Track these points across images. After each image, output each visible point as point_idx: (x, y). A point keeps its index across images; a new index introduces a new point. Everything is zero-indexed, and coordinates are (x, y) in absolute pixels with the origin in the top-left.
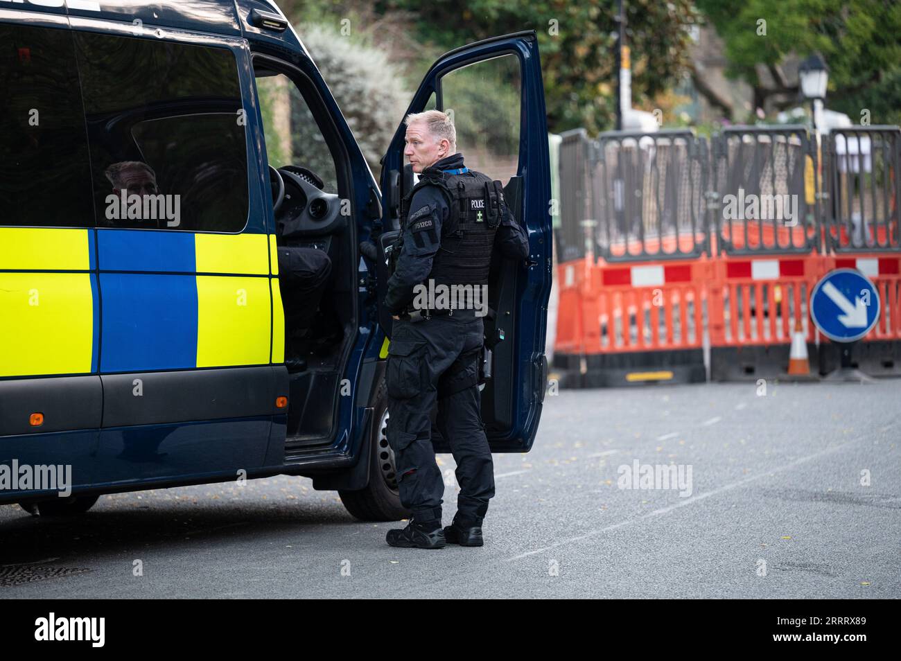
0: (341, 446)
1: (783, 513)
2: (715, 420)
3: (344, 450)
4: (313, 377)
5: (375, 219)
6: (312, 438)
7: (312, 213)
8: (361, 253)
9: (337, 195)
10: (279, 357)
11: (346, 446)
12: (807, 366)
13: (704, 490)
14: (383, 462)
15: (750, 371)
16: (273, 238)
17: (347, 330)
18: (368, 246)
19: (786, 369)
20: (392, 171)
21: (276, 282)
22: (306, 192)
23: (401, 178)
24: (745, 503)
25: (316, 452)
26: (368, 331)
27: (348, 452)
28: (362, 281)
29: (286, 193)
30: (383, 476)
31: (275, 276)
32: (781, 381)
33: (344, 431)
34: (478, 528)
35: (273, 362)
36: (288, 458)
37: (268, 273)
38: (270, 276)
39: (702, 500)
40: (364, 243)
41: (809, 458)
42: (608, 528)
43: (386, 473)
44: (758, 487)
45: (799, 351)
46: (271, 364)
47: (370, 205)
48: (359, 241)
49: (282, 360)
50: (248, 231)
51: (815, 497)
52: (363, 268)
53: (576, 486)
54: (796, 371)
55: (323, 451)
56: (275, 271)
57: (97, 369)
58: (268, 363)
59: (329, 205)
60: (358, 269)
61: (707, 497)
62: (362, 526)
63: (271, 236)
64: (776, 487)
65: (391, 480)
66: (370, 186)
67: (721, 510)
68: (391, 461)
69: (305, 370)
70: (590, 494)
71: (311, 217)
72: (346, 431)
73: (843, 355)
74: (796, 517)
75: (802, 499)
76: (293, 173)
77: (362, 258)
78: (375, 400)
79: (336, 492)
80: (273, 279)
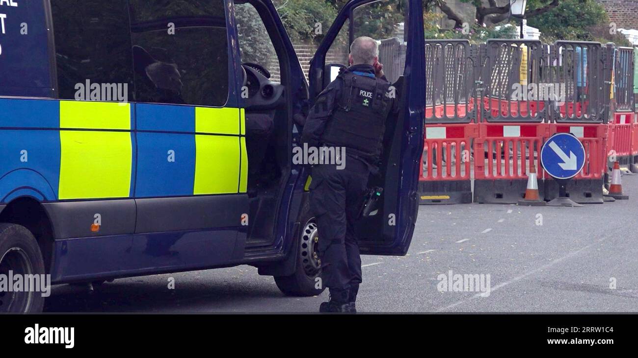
0: (278, 247)
1: (558, 298)
2: (488, 230)
3: (280, 249)
4: (261, 201)
5: (304, 99)
6: (260, 241)
7: (263, 94)
8: (295, 121)
9: (280, 83)
10: (244, 189)
11: (281, 247)
12: (538, 194)
13: (501, 280)
14: (303, 258)
15: (499, 196)
16: (243, 110)
17: (284, 172)
18: (299, 117)
19: (524, 196)
20: (317, 69)
21: (243, 139)
22: (259, 80)
23: (323, 74)
24: (532, 291)
25: (263, 251)
26: (297, 173)
27: (282, 251)
28: (295, 140)
29: (248, 80)
30: (303, 266)
31: (243, 136)
32: (520, 204)
33: (280, 237)
34: (353, 303)
35: (240, 192)
36: (246, 254)
37: (239, 134)
38: (240, 136)
39: (503, 288)
40: (296, 115)
41: (561, 259)
42: (451, 306)
43: (305, 265)
44: (535, 279)
45: (533, 184)
46: (239, 193)
47: (300, 90)
48: (294, 113)
49: (245, 191)
50: (227, 106)
51: (575, 288)
52: (295, 130)
53: (417, 275)
54: (531, 197)
55: (268, 250)
56: (243, 133)
57: (133, 196)
58: (237, 192)
59: (275, 89)
60: (292, 131)
61: (506, 286)
62: (289, 299)
63: (241, 109)
64: (547, 280)
65: (308, 270)
66: (301, 78)
67: (518, 295)
68: (309, 257)
69: (256, 196)
70: (429, 281)
71: (263, 97)
72: (282, 237)
73: (561, 188)
74: (568, 301)
75: (567, 289)
76: (251, 68)
77: (295, 125)
78: (300, 217)
79: (273, 276)
80: (242, 138)
